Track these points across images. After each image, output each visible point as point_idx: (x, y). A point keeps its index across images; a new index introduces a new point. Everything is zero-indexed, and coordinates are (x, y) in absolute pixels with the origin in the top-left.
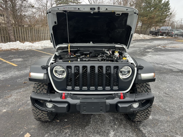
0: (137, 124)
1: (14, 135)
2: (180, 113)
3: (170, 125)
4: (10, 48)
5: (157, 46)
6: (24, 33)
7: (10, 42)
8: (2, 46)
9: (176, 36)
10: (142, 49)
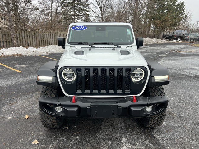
0: (151, 130)
1: (21, 142)
2: (196, 119)
3: (185, 132)
4: (13, 54)
5: (171, 51)
6: (27, 38)
7: (12, 47)
8: (4, 51)
9: (192, 40)
10: (155, 54)
